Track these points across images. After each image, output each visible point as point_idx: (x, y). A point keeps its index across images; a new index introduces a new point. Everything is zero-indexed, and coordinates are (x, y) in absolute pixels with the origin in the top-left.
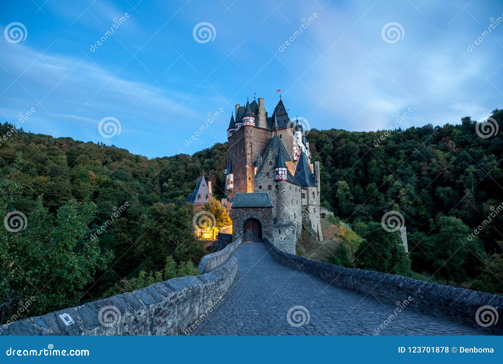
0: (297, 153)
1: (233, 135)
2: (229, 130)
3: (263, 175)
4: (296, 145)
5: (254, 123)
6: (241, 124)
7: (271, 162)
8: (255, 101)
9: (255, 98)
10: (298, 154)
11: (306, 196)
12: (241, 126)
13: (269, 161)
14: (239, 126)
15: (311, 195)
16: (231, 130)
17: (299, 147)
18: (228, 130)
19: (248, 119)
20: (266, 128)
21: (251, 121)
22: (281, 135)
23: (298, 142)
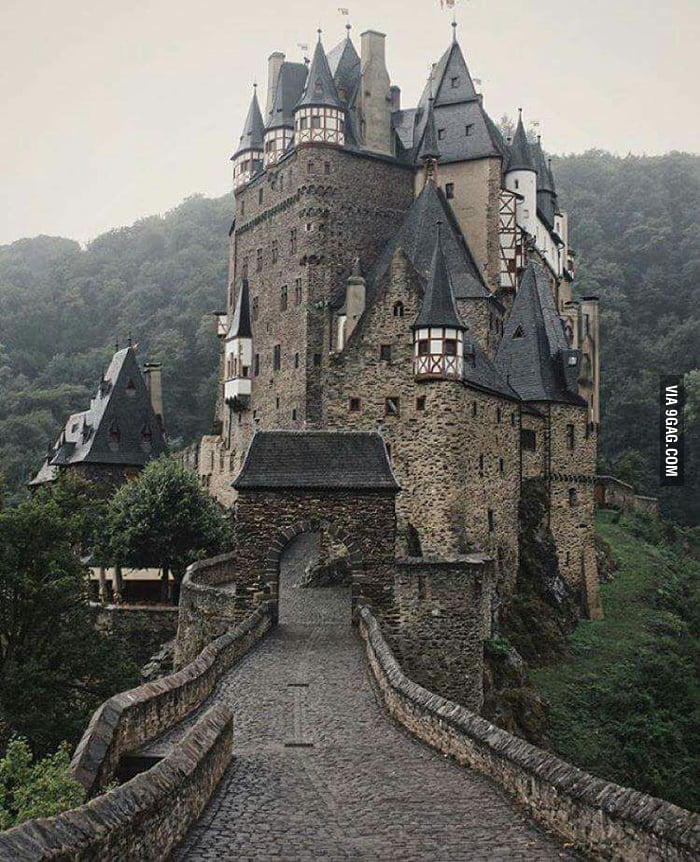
0: (513, 261)
1: (254, 180)
2: (241, 159)
3: (368, 355)
4: (512, 226)
5: (341, 135)
6: (289, 134)
7: (399, 303)
8: (349, 41)
9: (348, 27)
10: (518, 265)
11: (539, 439)
12: (288, 141)
13: (395, 298)
14: (279, 145)
15: (559, 440)
16: (248, 156)
17: (524, 234)
18: (234, 158)
19: (318, 117)
20: (389, 154)
21: (332, 124)
22: (450, 186)
23: (521, 215)
